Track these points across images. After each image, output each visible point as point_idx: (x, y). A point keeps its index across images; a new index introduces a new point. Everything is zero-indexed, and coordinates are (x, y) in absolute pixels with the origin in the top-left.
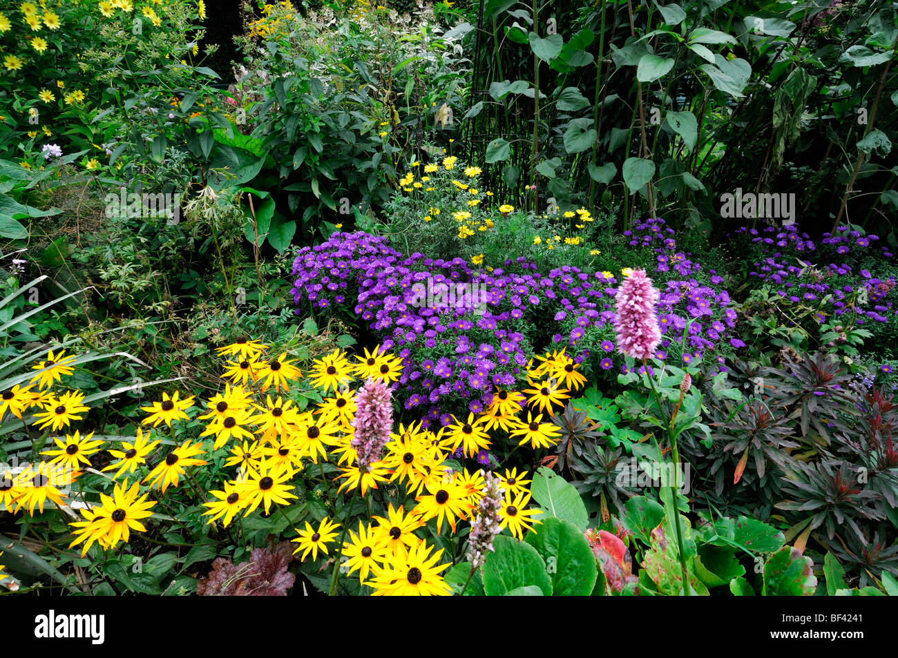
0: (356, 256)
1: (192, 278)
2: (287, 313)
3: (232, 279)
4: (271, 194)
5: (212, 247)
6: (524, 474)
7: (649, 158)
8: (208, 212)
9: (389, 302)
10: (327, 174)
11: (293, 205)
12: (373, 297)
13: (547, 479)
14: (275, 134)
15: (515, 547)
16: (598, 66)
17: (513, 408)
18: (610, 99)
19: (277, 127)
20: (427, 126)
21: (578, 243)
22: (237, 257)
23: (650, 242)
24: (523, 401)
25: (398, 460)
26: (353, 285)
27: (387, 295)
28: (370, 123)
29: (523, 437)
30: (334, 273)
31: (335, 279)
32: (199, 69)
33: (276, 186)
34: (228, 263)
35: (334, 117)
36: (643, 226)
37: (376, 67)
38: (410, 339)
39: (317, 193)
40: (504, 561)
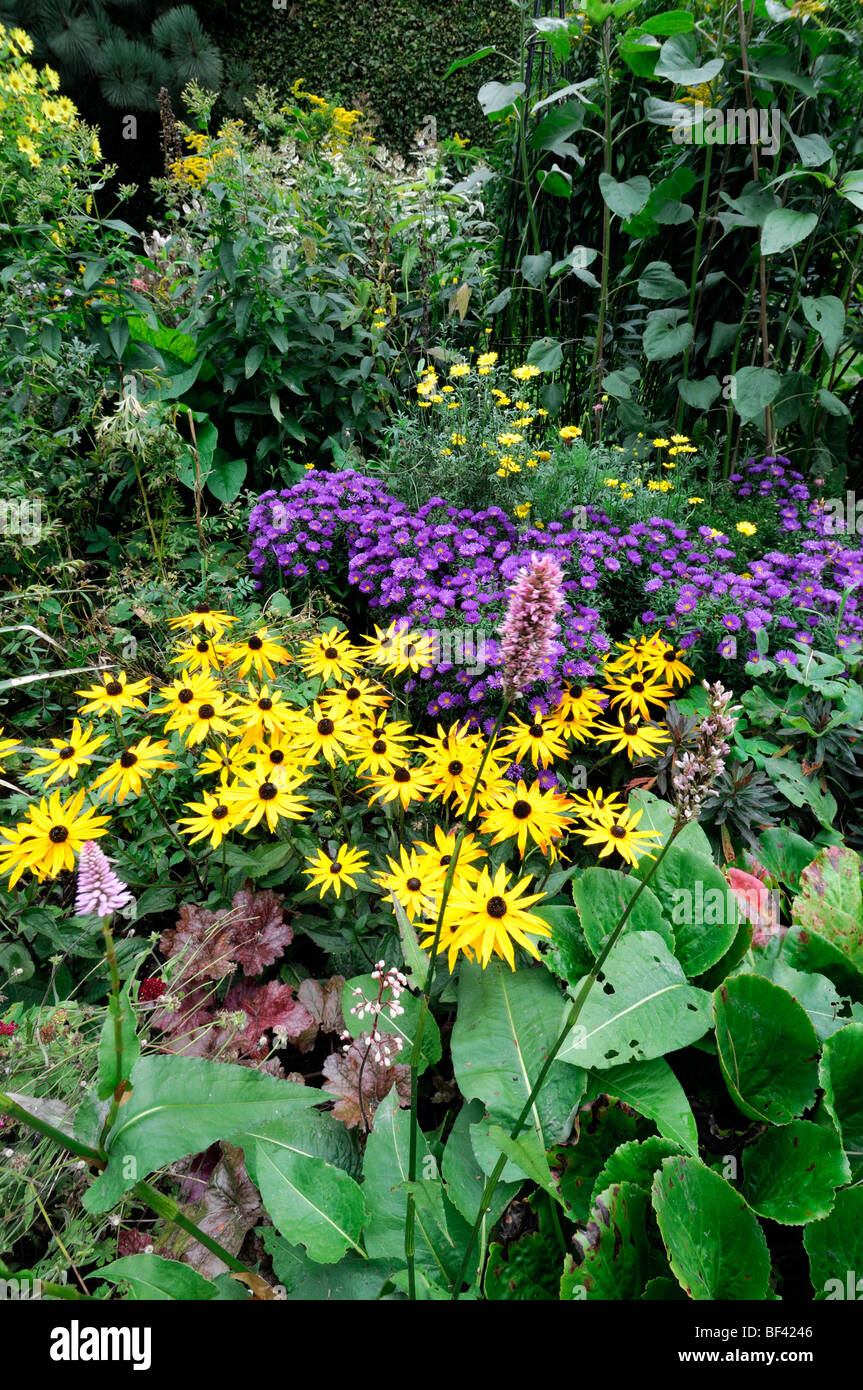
0: (344, 503)
1: (101, 538)
2: (248, 585)
3: (162, 538)
4: (211, 418)
5: (133, 490)
6: (614, 796)
7: (771, 367)
8: (131, 436)
9: (399, 567)
10: (293, 387)
11: (241, 434)
12: (374, 560)
13: (646, 804)
14: (217, 325)
15: (619, 883)
16: (699, 227)
17: (591, 710)
18: (713, 278)
19: (220, 315)
20: (435, 320)
21: (666, 489)
22: (170, 504)
23: (769, 490)
24: (603, 702)
25: (441, 770)
26: (341, 547)
27: (394, 557)
28: (355, 311)
29: (615, 743)
30: (314, 526)
31: (316, 536)
32: (107, 223)
33: (217, 406)
34: (157, 514)
35: (304, 301)
36: (759, 468)
37: (359, 231)
38: (437, 615)
39: (278, 415)
40: (604, 900)
